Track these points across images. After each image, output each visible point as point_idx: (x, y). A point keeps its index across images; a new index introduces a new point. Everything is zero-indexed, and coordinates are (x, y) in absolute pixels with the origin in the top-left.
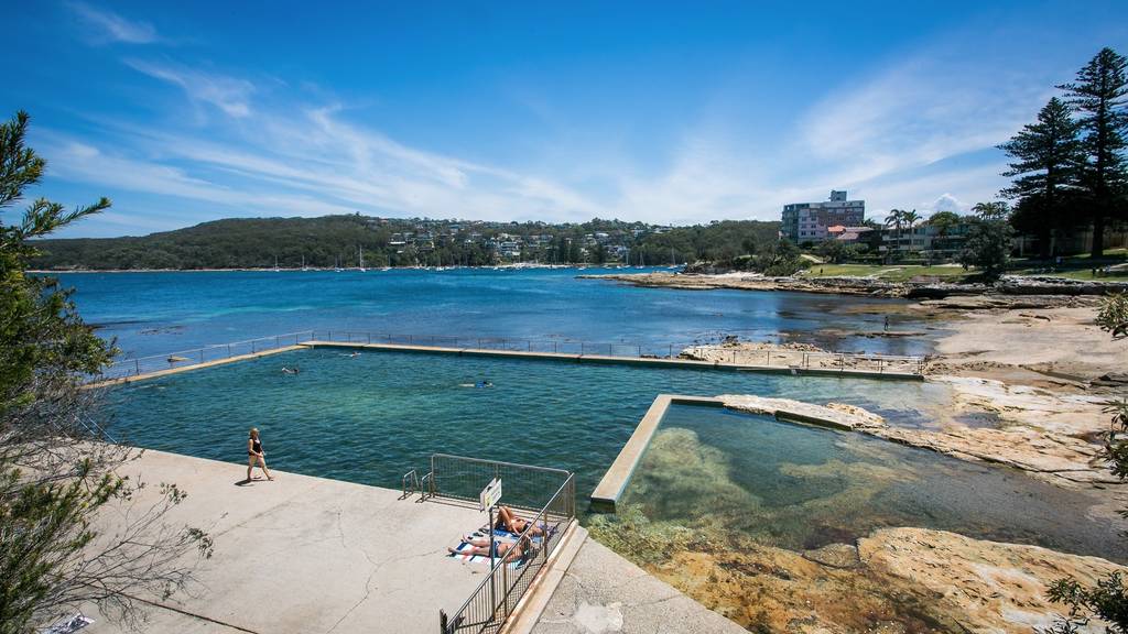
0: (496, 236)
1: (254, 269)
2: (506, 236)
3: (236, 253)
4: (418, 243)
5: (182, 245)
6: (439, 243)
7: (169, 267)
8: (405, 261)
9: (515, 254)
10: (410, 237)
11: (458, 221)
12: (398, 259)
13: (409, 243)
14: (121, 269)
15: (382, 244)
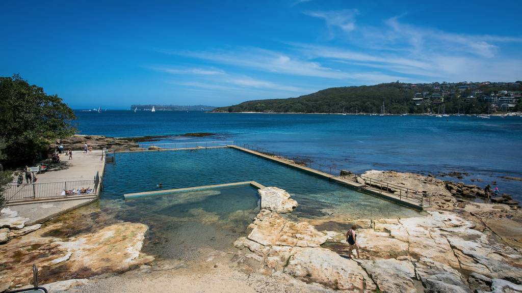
0: (496, 92)
1: (336, 113)
2: (506, 92)
3: (329, 105)
4: (432, 99)
5: (308, 102)
6: (447, 99)
7: (302, 112)
8: (420, 110)
9: (510, 105)
10: (427, 95)
11: (468, 83)
12: (416, 108)
13: (425, 99)
14: (284, 112)
15: (408, 99)
